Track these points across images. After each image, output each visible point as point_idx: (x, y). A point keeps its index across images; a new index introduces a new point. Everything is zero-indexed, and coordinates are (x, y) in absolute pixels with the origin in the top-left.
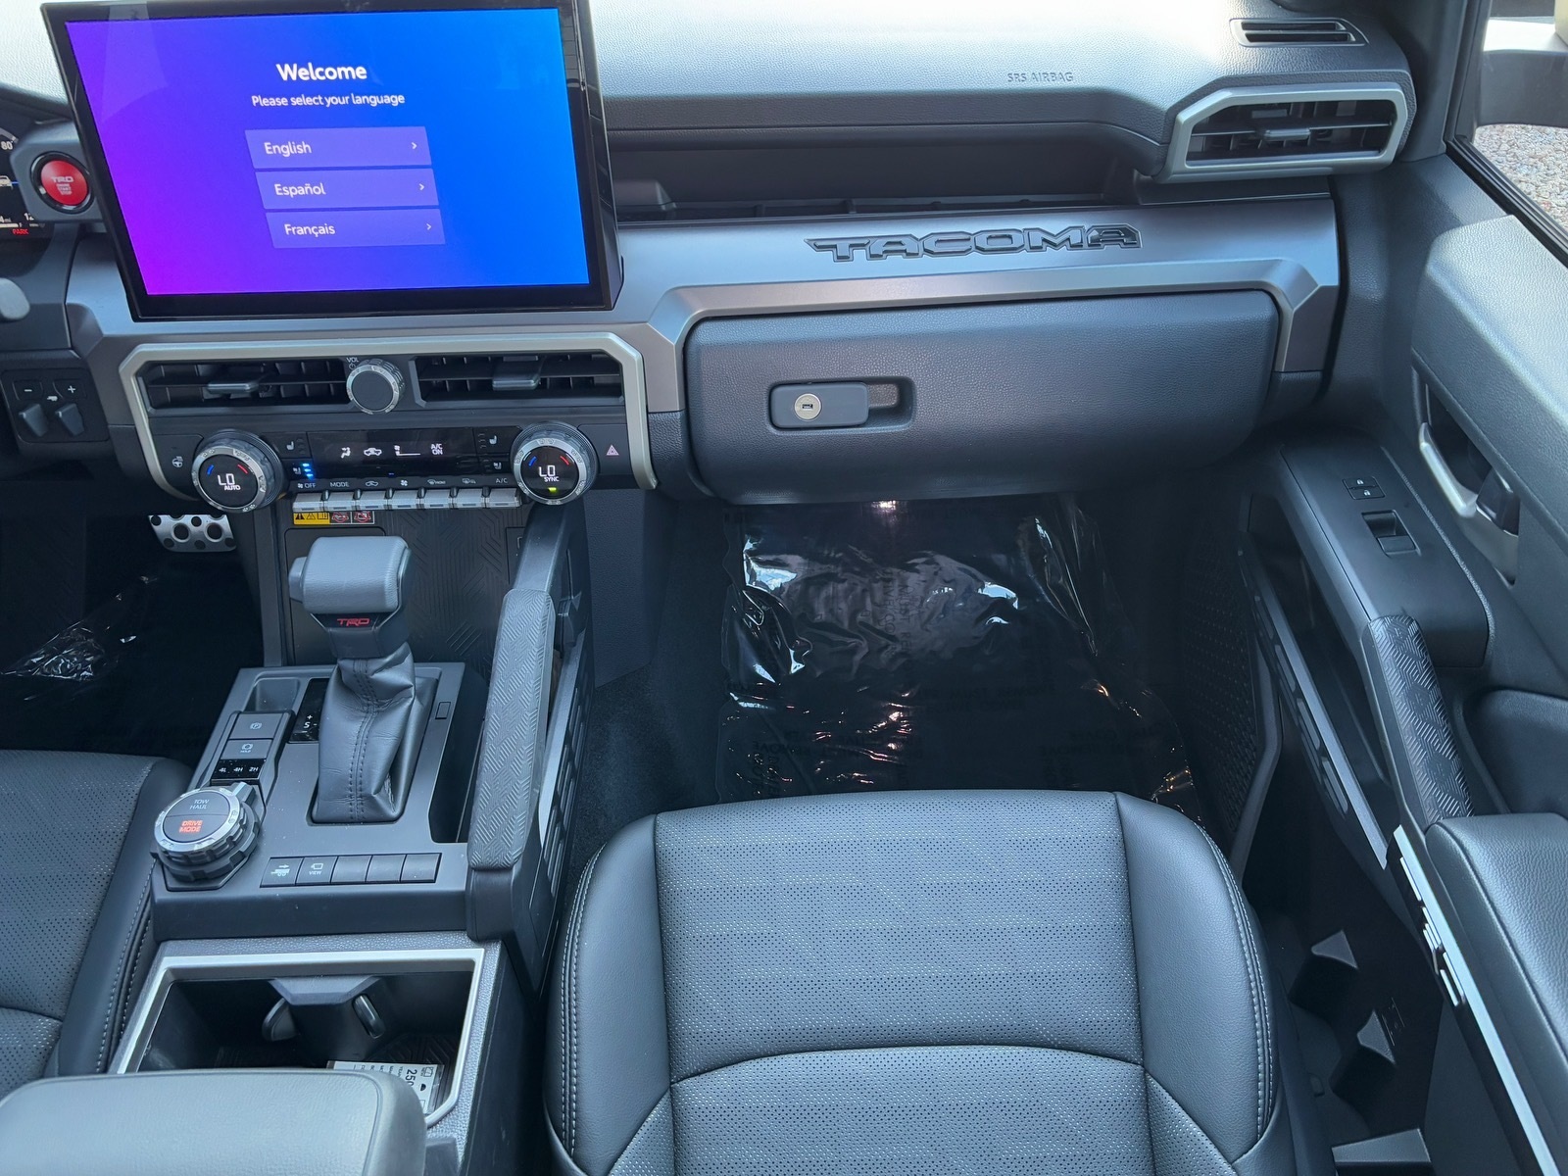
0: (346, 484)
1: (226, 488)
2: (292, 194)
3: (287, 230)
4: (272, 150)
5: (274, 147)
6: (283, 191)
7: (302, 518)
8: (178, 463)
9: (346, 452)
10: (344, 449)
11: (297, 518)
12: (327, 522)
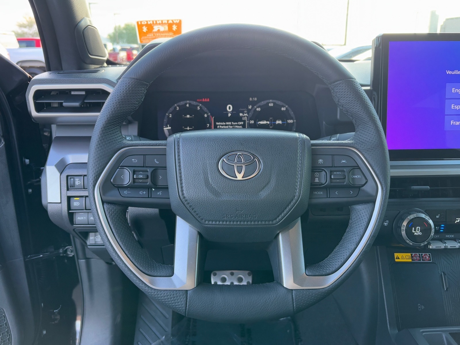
0: (453, 236)
1: (415, 234)
2: (458, 108)
3: (452, 123)
4: (455, 91)
5: (456, 90)
6: (454, 107)
7: (399, 258)
8: (386, 224)
9: (457, 220)
10: (457, 219)
11: (397, 258)
12: (410, 260)
